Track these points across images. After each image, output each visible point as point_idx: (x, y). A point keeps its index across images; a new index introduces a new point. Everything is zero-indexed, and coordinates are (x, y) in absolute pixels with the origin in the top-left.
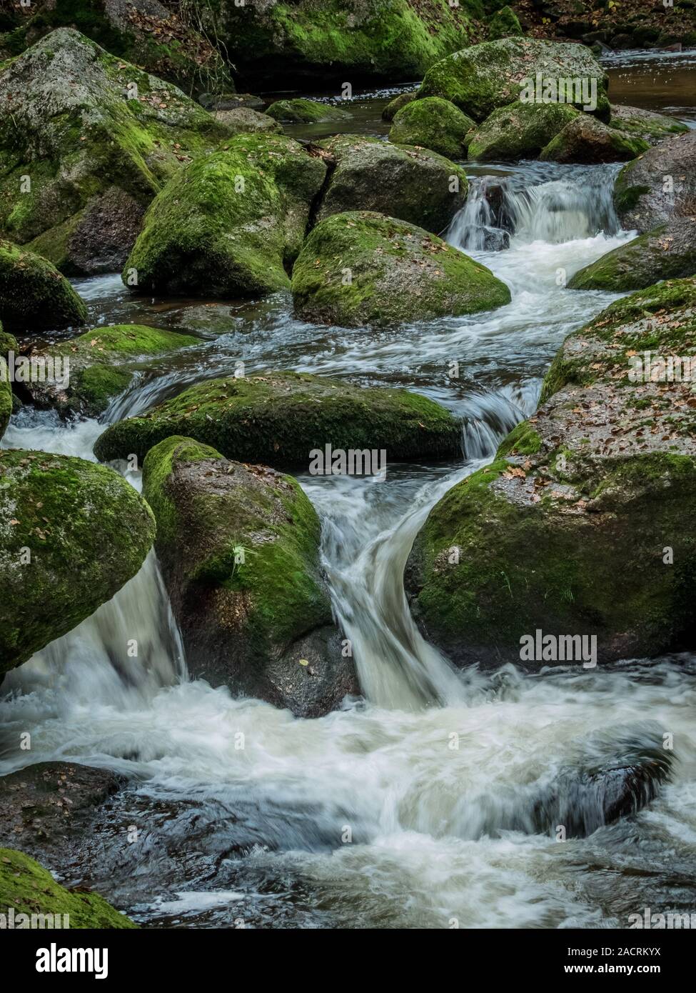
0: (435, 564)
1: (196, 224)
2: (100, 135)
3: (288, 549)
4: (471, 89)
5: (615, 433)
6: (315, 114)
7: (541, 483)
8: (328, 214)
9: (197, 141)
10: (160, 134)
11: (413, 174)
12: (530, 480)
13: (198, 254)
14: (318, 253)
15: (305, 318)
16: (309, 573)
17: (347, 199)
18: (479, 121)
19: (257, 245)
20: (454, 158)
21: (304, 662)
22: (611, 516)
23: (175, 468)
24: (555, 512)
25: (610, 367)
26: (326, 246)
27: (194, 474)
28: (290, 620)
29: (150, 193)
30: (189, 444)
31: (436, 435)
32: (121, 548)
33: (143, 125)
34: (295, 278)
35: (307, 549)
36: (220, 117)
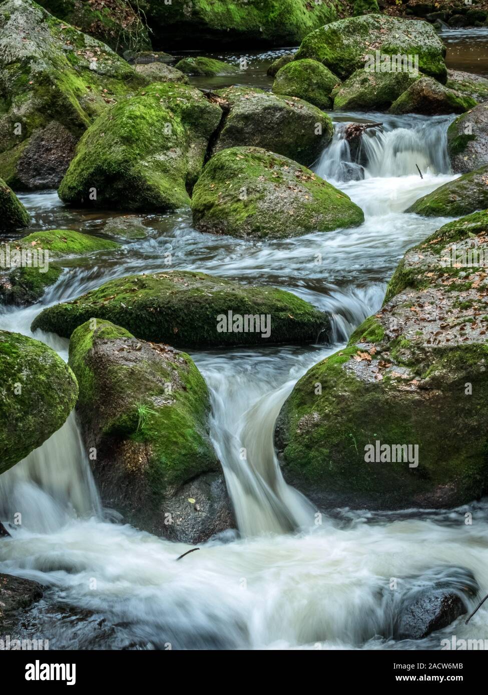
0: (298, 426)
1: (118, 153)
2: (44, 80)
3: (182, 411)
4: (338, 54)
5: (443, 328)
6: (214, 69)
7: (383, 366)
8: (223, 148)
9: (120, 87)
10: (91, 81)
11: (291, 119)
12: (375, 363)
13: (119, 176)
14: (213, 178)
15: (203, 230)
16: (198, 429)
17: (237, 137)
18: (343, 79)
19: (165, 171)
20: (323, 107)
21: (192, 501)
22: (438, 393)
23: (95, 344)
24: (394, 388)
25: (441, 276)
26: (219, 173)
27: (108, 349)
28: (182, 467)
29: (82, 127)
30: (108, 325)
31: (302, 324)
32: (51, 406)
33: (78, 74)
34: (195, 197)
35: (197, 412)
36: (139, 69)
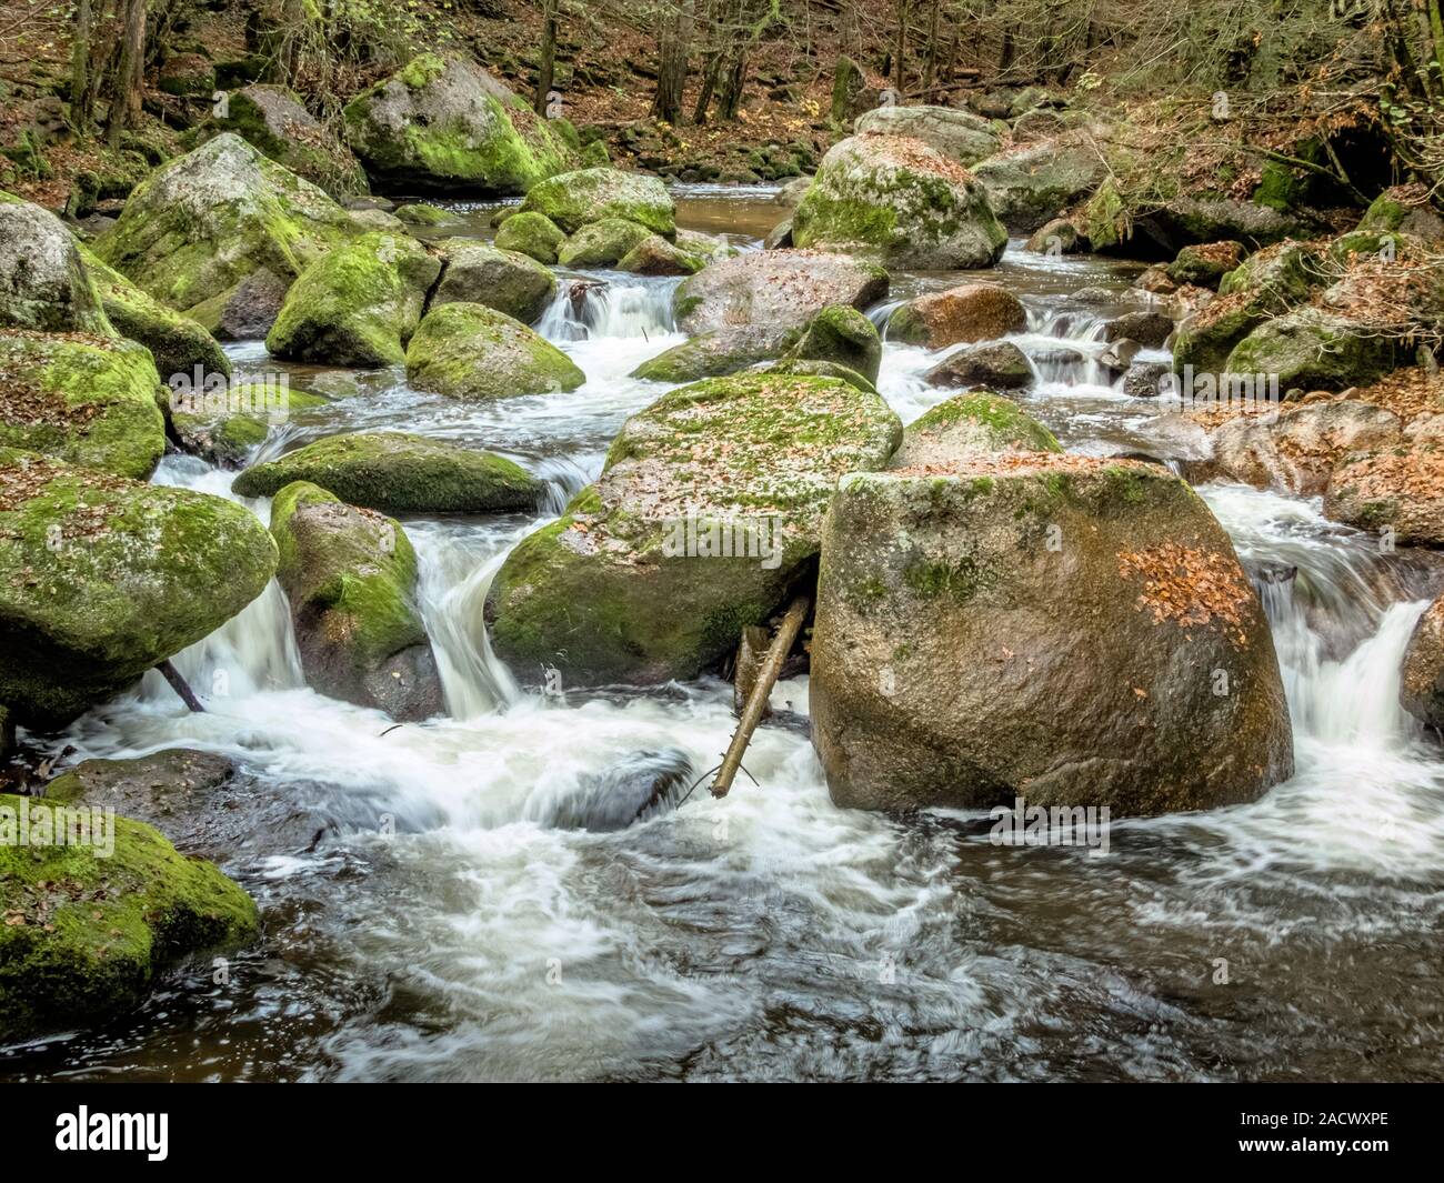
0: (510, 599)
1: (329, 305)
2: (253, 224)
3: (389, 581)
4: (564, 207)
5: (662, 500)
6: (435, 218)
7: (600, 538)
8: (440, 303)
9: (334, 234)
10: (305, 227)
11: (512, 274)
12: (592, 535)
13: (330, 329)
14: (430, 334)
15: (417, 388)
16: (405, 601)
17: (457, 292)
18: (569, 234)
19: (380, 325)
20: (546, 263)
21: (397, 675)
22: (655, 568)
23: (298, 508)
24: (610, 562)
25: (662, 446)
26: (436, 329)
27: (313, 514)
28: (387, 639)
29: (293, 275)
30: (311, 489)
31: (517, 492)
32: (249, 573)
33: (290, 219)
34: (410, 353)
35: (404, 582)
36: (355, 215)
